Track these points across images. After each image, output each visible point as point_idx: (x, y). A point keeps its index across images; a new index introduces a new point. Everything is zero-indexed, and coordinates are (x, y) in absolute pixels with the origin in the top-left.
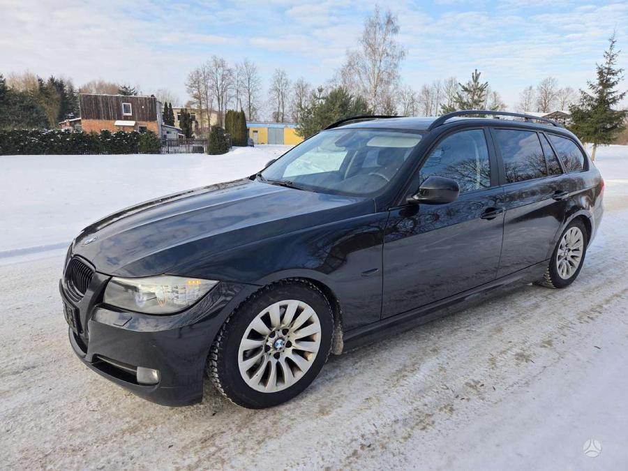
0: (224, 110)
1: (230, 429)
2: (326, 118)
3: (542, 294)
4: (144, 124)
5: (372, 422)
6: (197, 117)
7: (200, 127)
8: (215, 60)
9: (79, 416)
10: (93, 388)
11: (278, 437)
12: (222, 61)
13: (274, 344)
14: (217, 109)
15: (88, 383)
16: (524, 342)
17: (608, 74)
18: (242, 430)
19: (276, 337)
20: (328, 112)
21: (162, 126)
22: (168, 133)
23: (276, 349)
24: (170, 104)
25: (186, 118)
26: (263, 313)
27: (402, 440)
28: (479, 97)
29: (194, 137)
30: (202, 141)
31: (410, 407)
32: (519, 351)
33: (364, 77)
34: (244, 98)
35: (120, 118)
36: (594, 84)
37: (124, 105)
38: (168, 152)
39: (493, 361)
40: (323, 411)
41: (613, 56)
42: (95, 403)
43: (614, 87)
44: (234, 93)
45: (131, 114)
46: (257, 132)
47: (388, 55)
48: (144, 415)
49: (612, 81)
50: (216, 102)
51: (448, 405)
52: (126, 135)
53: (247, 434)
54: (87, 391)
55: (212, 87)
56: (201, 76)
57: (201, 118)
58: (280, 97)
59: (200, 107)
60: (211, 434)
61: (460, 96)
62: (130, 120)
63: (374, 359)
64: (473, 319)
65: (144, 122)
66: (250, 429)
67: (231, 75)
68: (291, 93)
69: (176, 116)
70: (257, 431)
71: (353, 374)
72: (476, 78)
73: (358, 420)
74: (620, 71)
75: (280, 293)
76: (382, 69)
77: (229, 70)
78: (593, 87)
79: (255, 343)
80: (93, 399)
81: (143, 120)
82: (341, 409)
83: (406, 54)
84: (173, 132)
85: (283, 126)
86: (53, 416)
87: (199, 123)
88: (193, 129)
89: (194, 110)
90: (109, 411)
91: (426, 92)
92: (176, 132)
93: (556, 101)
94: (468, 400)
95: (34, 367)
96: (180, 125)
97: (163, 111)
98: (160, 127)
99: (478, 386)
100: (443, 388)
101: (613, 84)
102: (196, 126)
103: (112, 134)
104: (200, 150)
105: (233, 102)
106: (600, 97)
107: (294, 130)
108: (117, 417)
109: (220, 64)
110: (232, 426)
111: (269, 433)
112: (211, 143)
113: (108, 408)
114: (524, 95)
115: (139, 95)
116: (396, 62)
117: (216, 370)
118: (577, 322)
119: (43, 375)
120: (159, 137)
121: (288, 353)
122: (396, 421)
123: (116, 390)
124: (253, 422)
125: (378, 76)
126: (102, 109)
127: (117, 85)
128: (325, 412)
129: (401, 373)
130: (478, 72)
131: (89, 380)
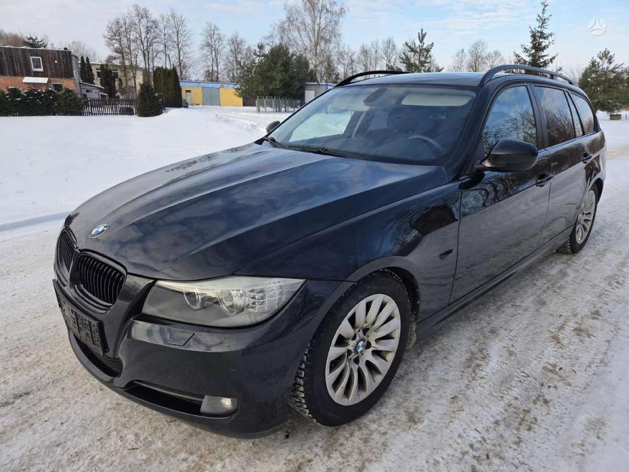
0: (151, 66)
1: (317, 455)
2: (267, 77)
3: (561, 260)
4: (58, 81)
5: (473, 427)
6: (120, 74)
7: (124, 85)
8: (137, 10)
9: (116, 459)
10: (119, 415)
11: (378, 460)
12: (146, 11)
13: (356, 348)
14: (142, 65)
15: (110, 409)
16: (575, 315)
17: (540, 37)
18: (332, 455)
19: (358, 338)
20: (269, 71)
21: (80, 83)
22: (87, 91)
23: (357, 353)
24: (87, 59)
25: (107, 74)
26: (350, 314)
27: (515, 447)
28: (426, 58)
29: (118, 97)
30: (130, 101)
31: (502, 403)
32: (576, 326)
33: (303, 33)
34: (173, 53)
35: (29, 74)
36: (528, 48)
37: (33, 60)
38: (91, 114)
39: (556, 339)
40: (413, 419)
41: (545, 20)
42: (131, 437)
43: (545, 51)
44: (162, 47)
45: (41, 70)
46: (190, 91)
47: (328, 11)
48: (203, 447)
49: (543, 44)
50: (140, 58)
51: (539, 396)
52: (39, 94)
53: (340, 460)
54: (113, 420)
55: (135, 41)
56: (121, 27)
57: (125, 75)
58: (214, 53)
59: (123, 63)
60: (296, 465)
61: (407, 57)
62: (42, 76)
63: (436, 348)
64: (511, 292)
65: (59, 79)
66: (341, 454)
67: (156, 27)
68: (225, 50)
69: (95, 72)
70: (350, 454)
71: (423, 369)
72: (422, 37)
73: (456, 426)
74: (551, 35)
75: (369, 287)
76: (323, 26)
77: (154, 22)
78: (526, 50)
79: (341, 350)
80: (126, 432)
81: (57, 77)
82: (431, 413)
83: (347, 12)
84: (94, 91)
85: (218, 85)
86: (81, 463)
87: (124, 82)
88: (117, 88)
89: (116, 66)
90: (153, 447)
91: (365, 52)
92: (97, 91)
93: (485, 65)
94: (555, 387)
95: (27, 394)
96: (101, 84)
97: (80, 66)
98: (78, 85)
99: (557, 369)
100: (523, 376)
101: (544, 48)
102: (121, 84)
103: (22, 92)
104: (129, 112)
105: (160, 58)
106: (533, 60)
107: (234, 90)
108: (167, 454)
109: (142, 15)
110: (316, 450)
111: (366, 456)
112: (141, 103)
113: (151, 443)
114: (457, 58)
115: (49, 47)
116: (336, 19)
117: (302, 389)
118: (609, 288)
119: (44, 405)
120: (79, 96)
121: (368, 356)
122: (497, 423)
123: (151, 416)
124: (340, 442)
125: (318, 33)
126: (6, 63)
127: (19, 35)
128: (416, 420)
129: (473, 363)
130: (424, 33)
131: (109, 406)
